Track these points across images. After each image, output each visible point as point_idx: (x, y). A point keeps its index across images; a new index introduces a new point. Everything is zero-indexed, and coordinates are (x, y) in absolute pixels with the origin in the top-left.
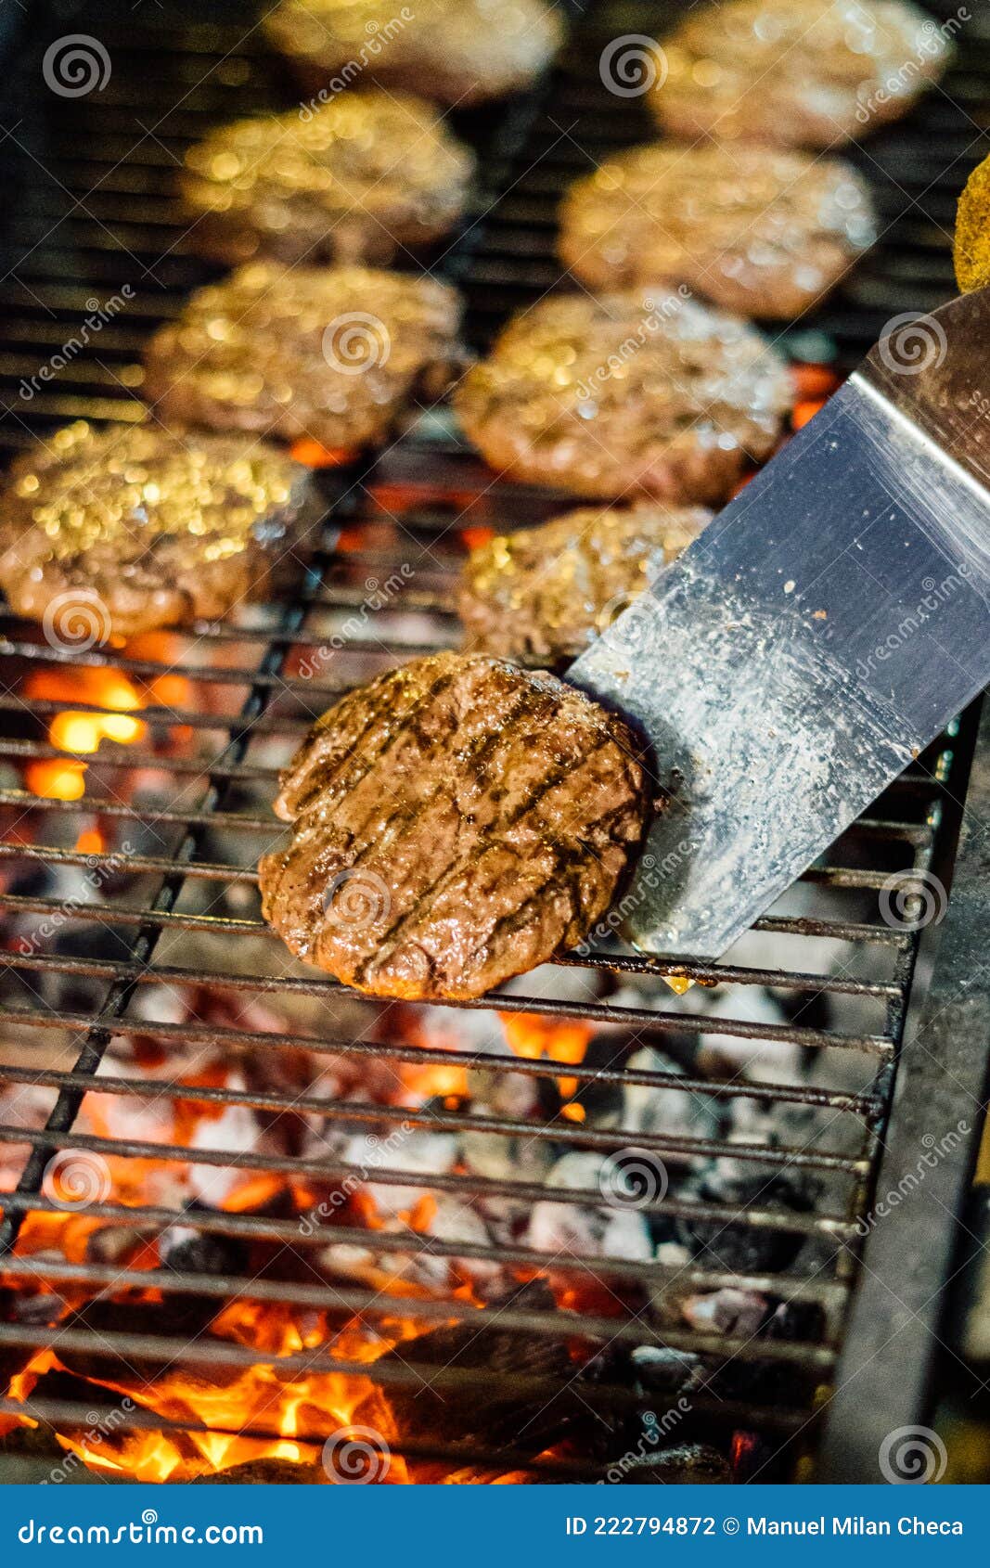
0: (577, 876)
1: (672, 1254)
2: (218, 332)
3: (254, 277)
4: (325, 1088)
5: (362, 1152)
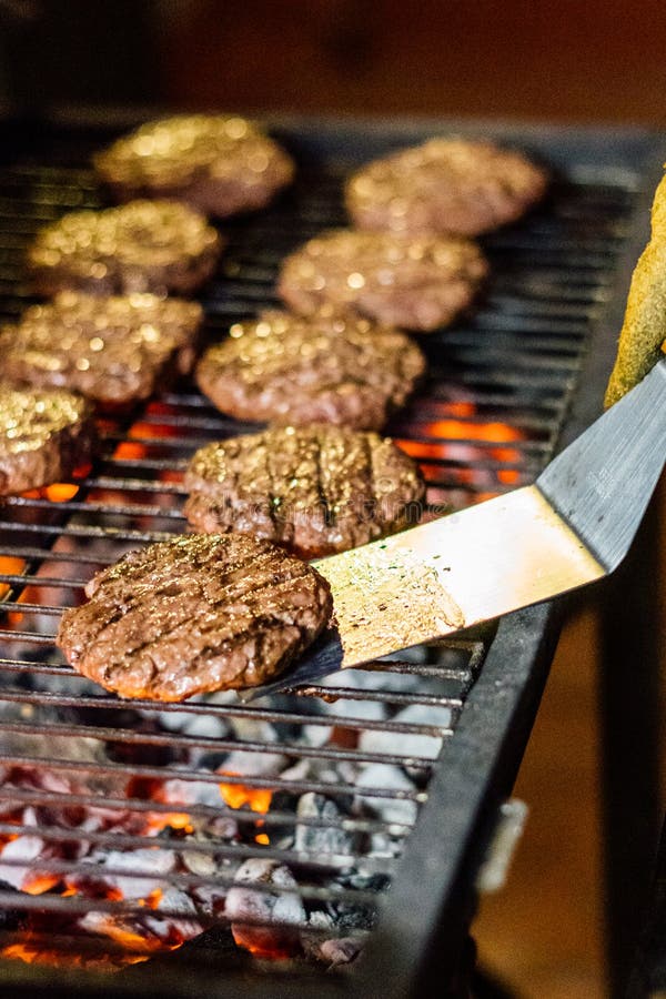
0: (264, 634)
1: (319, 918)
2: (42, 333)
3: (68, 299)
4: (91, 825)
5: (115, 860)
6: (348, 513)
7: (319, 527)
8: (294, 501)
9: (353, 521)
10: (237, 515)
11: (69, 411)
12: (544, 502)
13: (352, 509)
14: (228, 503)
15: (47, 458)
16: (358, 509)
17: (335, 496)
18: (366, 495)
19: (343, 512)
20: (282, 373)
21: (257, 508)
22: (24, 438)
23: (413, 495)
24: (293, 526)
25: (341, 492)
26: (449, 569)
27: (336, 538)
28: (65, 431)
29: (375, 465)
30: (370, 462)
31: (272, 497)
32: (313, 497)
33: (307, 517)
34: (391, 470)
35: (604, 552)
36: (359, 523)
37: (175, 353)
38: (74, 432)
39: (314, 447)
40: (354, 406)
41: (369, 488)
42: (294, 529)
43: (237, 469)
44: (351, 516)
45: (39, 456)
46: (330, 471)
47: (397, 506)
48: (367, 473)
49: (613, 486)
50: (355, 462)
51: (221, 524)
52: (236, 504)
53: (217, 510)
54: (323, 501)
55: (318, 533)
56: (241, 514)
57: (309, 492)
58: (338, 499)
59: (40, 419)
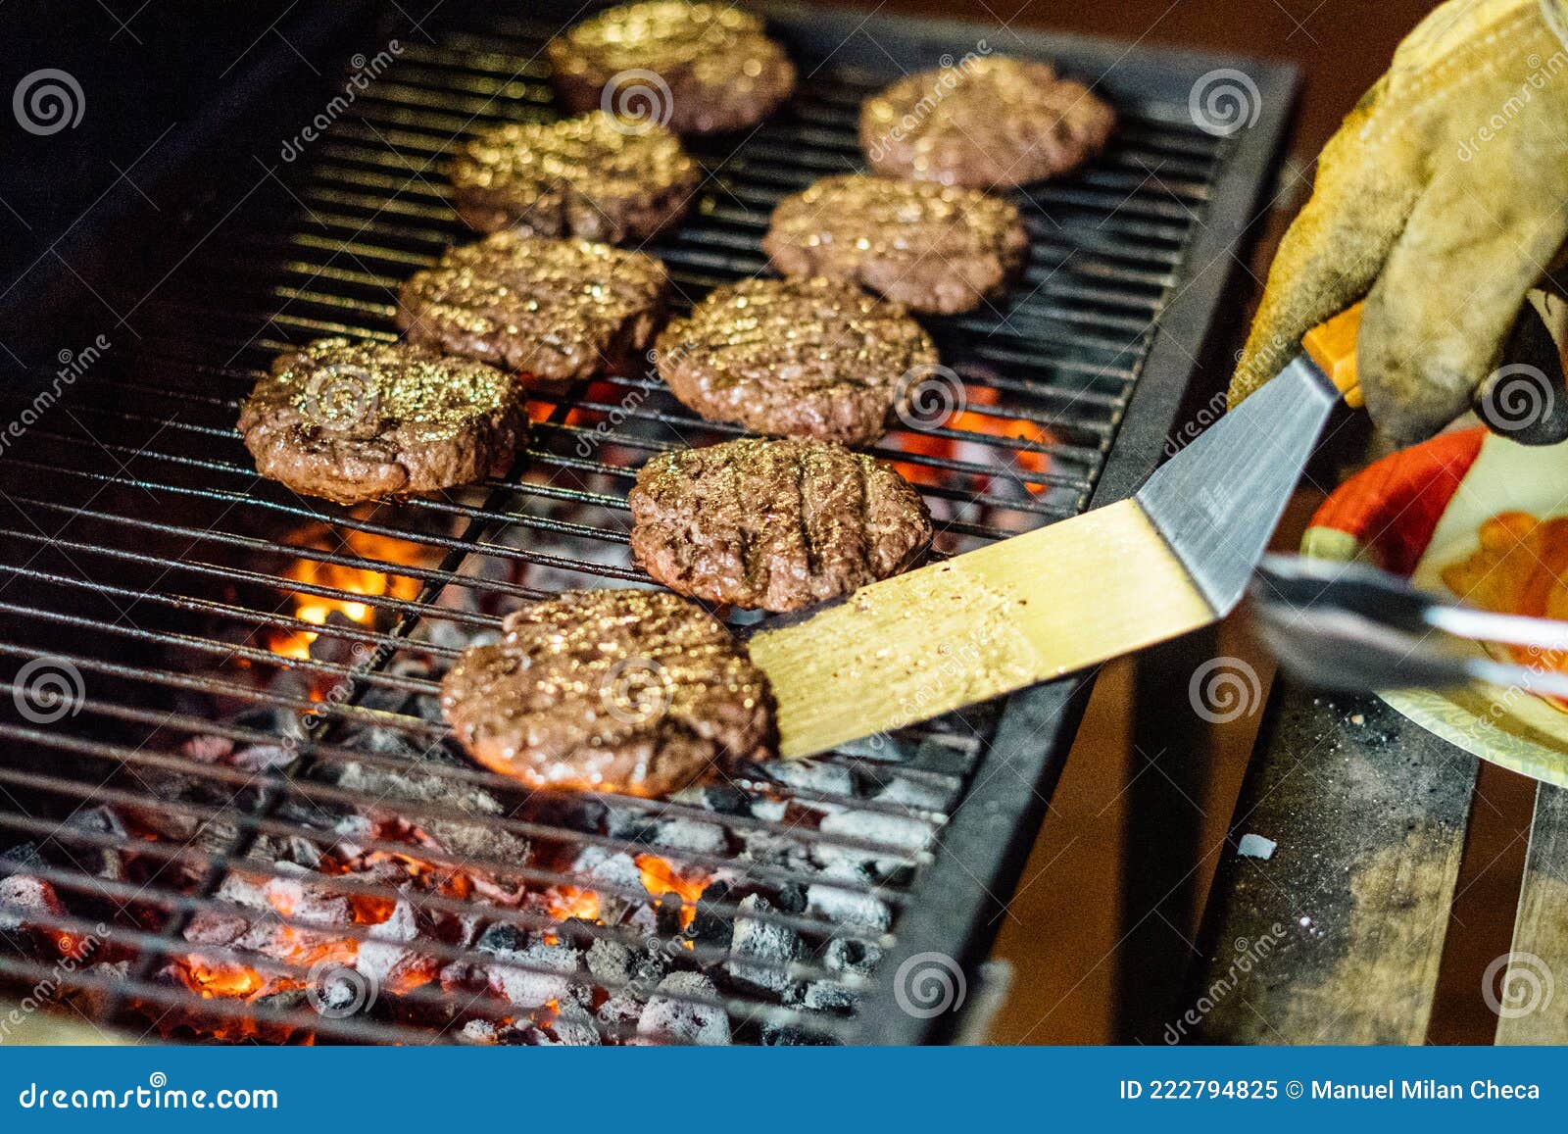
6: (838, 559)
7: (800, 572)
8: (771, 540)
9: (843, 569)
10: (699, 553)
11: (490, 392)
12: (1144, 521)
13: (842, 555)
14: (688, 534)
15: (460, 452)
16: (849, 554)
17: (822, 536)
18: (859, 536)
19: (830, 557)
20: (762, 363)
21: (725, 547)
22: (434, 424)
23: (918, 539)
24: (769, 572)
25: (828, 532)
26: (1024, 603)
27: (823, 590)
28: (485, 418)
29: (870, 498)
30: (864, 494)
31: (742, 532)
32: (794, 537)
33: (787, 562)
34: (890, 505)
35: (1212, 592)
36: (852, 571)
37: (629, 322)
38: (495, 420)
39: (795, 469)
40: (846, 413)
41: (863, 528)
42: (769, 577)
43: (698, 492)
44: (842, 563)
45: (451, 449)
46: (816, 504)
47: (898, 552)
48: (861, 507)
49: (1229, 507)
50: (846, 493)
51: (678, 562)
52: (697, 538)
53: (673, 544)
54: (806, 542)
55: (800, 581)
56: (704, 553)
57: (789, 529)
58: (826, 541)
59: (455, 401)
